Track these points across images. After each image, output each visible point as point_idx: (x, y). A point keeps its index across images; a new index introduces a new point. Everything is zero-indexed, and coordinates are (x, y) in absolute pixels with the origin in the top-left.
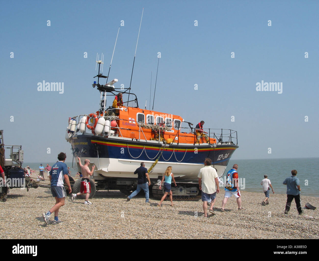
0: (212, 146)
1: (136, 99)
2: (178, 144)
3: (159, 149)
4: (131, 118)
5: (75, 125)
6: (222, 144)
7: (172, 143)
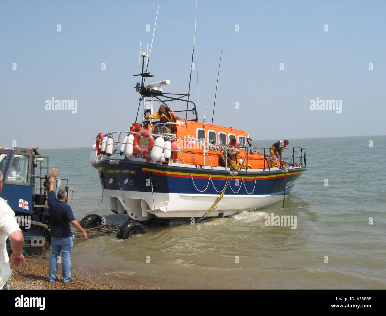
0: (283, 171)
1: (195, 109)
2: (247, 170)
3: (226, 178)
4: (190, 136)
5: (112, 145)
6: (294, 168)
7: (240, 170)
